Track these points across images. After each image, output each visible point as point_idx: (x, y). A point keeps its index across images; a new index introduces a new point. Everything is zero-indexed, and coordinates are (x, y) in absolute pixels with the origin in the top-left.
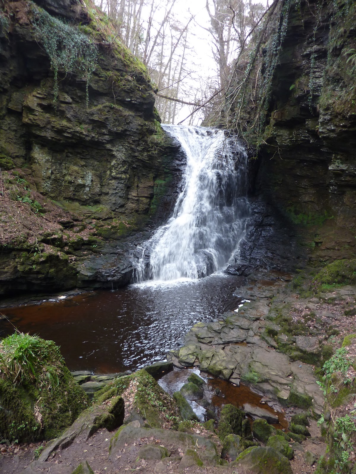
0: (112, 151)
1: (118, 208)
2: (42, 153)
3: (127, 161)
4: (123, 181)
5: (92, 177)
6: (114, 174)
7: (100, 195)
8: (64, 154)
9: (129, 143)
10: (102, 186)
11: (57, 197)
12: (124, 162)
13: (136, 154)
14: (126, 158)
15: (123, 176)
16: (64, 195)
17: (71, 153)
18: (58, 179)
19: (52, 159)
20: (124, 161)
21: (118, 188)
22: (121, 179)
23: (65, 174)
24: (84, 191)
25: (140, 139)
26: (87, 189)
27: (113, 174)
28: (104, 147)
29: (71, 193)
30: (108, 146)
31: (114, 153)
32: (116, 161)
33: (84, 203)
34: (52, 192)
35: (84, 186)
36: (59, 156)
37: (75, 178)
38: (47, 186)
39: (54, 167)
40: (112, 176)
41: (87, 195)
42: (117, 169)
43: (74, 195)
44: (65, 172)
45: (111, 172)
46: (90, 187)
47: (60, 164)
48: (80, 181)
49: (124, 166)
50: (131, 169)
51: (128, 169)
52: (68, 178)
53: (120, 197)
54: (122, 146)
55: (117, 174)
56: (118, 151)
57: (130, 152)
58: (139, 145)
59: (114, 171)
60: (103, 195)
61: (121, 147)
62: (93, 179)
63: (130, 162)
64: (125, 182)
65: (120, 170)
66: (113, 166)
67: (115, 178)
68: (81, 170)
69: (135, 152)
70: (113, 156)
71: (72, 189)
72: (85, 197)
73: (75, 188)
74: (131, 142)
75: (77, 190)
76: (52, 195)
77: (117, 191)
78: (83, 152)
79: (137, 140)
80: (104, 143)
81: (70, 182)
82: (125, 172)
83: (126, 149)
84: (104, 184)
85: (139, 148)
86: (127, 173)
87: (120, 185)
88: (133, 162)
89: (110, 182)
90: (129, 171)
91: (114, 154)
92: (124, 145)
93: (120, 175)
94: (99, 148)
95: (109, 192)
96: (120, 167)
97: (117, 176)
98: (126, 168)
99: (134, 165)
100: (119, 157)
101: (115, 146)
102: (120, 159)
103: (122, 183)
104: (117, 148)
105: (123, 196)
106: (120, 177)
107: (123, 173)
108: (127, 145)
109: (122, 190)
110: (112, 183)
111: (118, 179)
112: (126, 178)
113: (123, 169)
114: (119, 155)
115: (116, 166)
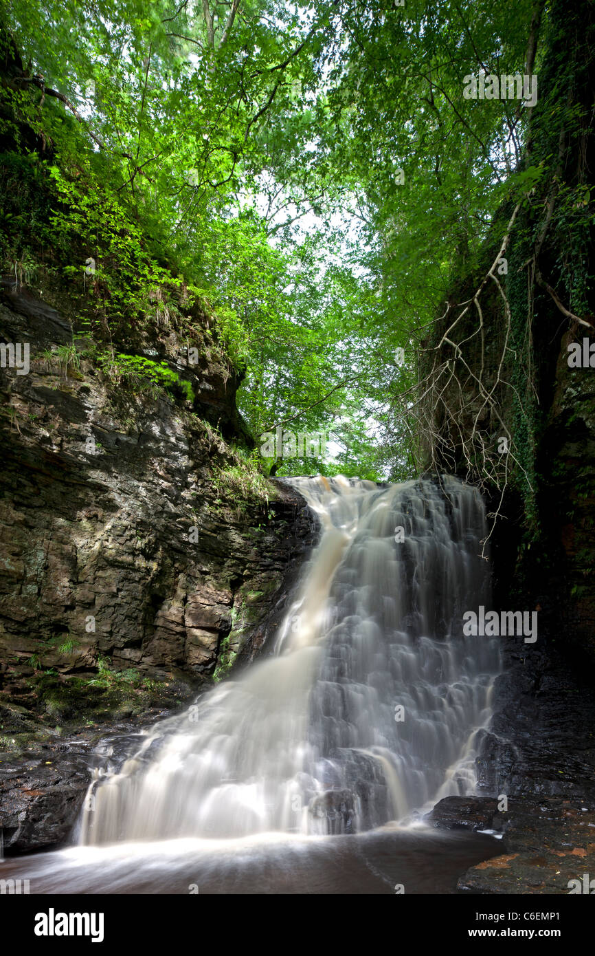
0: (105, 489)
1: (122, 648)
3: (151, 524)
4: (136, 576)
5: (47, 558)
6: (111, 554)
7: (69, 607)
10: (76, 583)
12: (142, 526)
14: (149, 515)
15: (141, 562)
20: (142, 522)
21: (122, 593)
22: (131, 567)
24: (20, 592)
26: (31, 588)
28: (81, 476)
30: (97, 476)
31: (111, 497)
32: (119, 518)
35: (20, 578)
40: (106, 560)
41: (30, 606)
42: (121, 540)
46: (39, 584)
48: (7, 563)
49: (143, 536)
50: (164, 548)
51: (156, 550)
53: (128, 617)
55: (120, 553)
56: (123, 491)
57: (161, 500)
58: (187, 485)
59: (112, 547)
60: (78, 609)
61: (135, 483)
62: (51, 564)
63: (160, 528)
64: (143, 578)
65: (129, 543)
67: (113, 565)
68: (13, 532)
70: (111, 507)
72: (24, 610)
74: (162, 472)
77: (118, 600)
80: (80, 466)
82: (146, 554)
84: (81, 579)
85: (187, 495)
86: (154, 559)
87: (128, 586)
88: (172, 532)
89: (100, 573)
90: (159, 554)
91: (111, 500)
92: (143, 477)
93: (129, 559)
94: (67, 480)
95: (94, 599)
96: (132, 537)
97: (119, 559)
98: (149, 541)
99: (173, 542)
100: (127, 509)
101: (116, 478)
102: (129, 515)
103: (136, 581)
104: (121, 482)
105: (137, 617)
106: (130, 565)
107: (138, 555)
108: (151, 479)
109: (136, 599)
110: (105, 578)
111: (123, 568)
112: (147, 570)
113: (139, 543)
114: (127, 504)
115: (118, 533)
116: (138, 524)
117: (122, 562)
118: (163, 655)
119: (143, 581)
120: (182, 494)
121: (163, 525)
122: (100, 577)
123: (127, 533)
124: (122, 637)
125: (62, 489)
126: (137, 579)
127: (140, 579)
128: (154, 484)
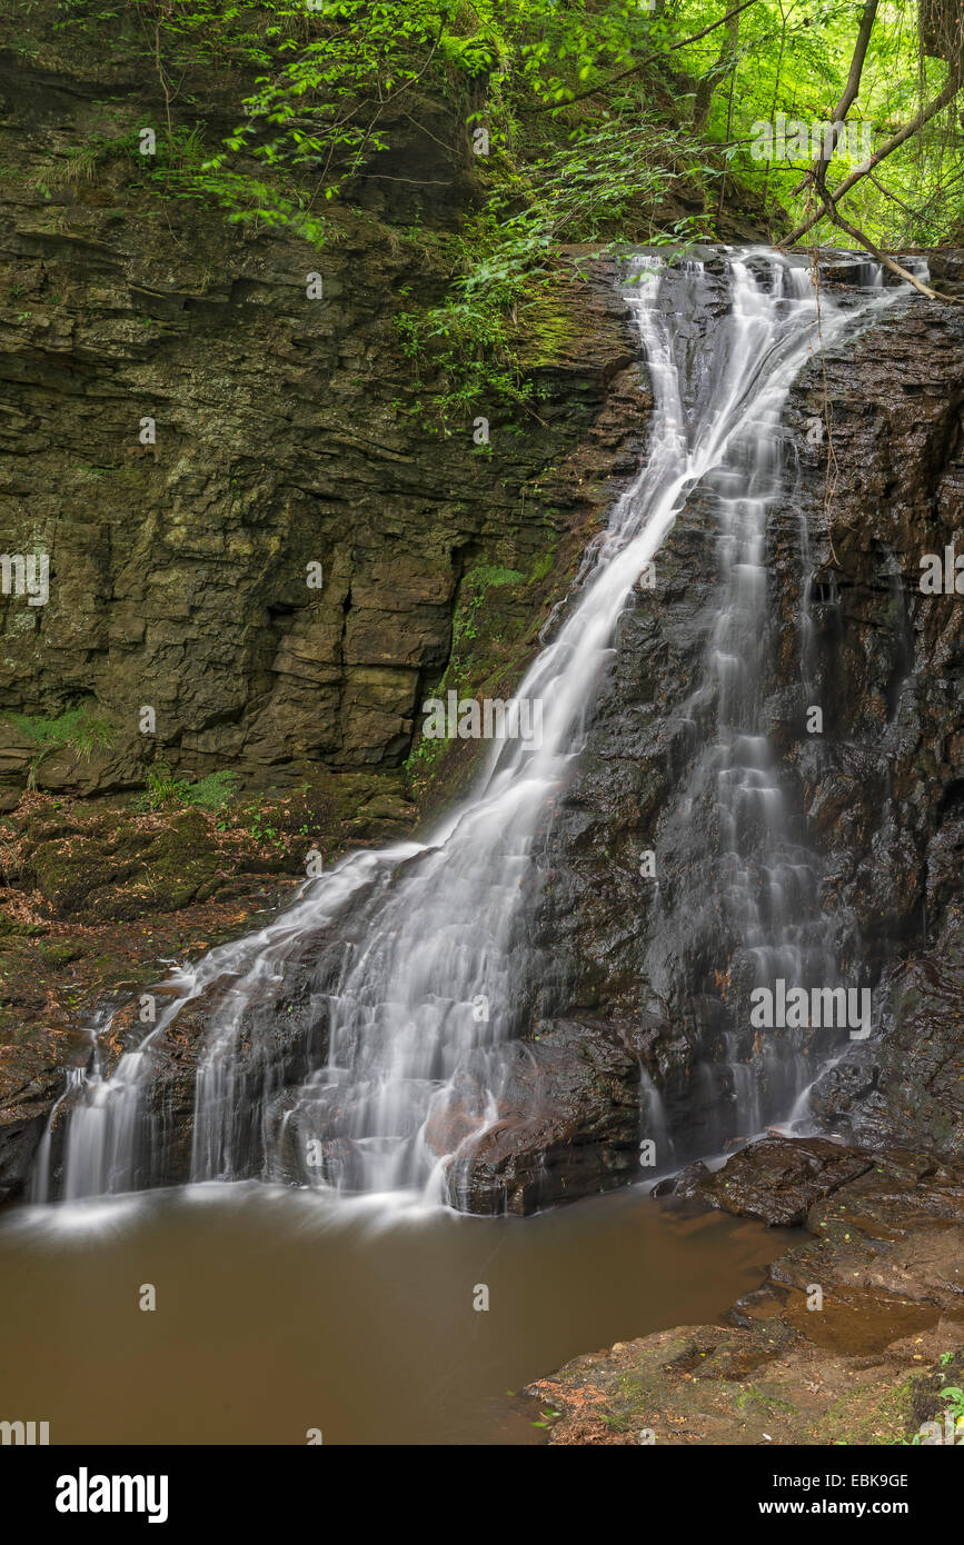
0: (166, 403)
1: (199, 732)
3: (262, 459)
4: (232, 575)
6: (175, 536)
7: (94, 654)
9: (272, 355)
10: (107, 602)
12: (245, 467)
13: (325, 418)
14: (257, 443)
15: (240, 545)
20: (243, 459)
21: (201, 616)
22: (220, 560)
26: (24, 621)
27: (170, 537)
28: (116, 383)
30: (145, 378)
31: (177, 417)
32: (195, 459)
40: (169, 549)
42: (198, 506)
45: (164, 525)
46: (37, 611)
49: (245, 489)
50: (294, 502)
51: (277, 508)
53: (213, 663)
54: (233, 373)
55: (197, 532)
56: (200, 401)
57: (283, 407)
58: (341, 365)
59: (178, 520)
61: (227, 380)
62: (61, 567)
63: (283, 462)
64: (246, 578)
65: (216, 510)
66: (174, 490)
67: (183, 558)
69: (317, 406)
70: (176, 435)
72: (10, 663)
74: (287, 349)
77: (191, 633)
79: (324, 338)
80: (114, 364)
82: (252, 524)
83: (256, 391)
85: (344, 384)
87: (214, 598)
88: (311, 465)
89: (156, 578)
90: (283, 518)
91: (178, 425)
92: (244, 366)
93: (216, 542)
94: (89, 392)
95: (144, 634)
96: (220, 495)
97: (195, 545)
98: (260, 496)
99: (316, 484)
100: (211, 438)
101: (189, 376)
102: (214, 449)
103: (230, 588)
104: (197, 385)
105: (232, 662)
106: (217, 554)
107: (235, 530)
108: (261, 367)
109: (231, 625)
110: (167, 586)
111: (204, 561)
112: (259, 556)
113: (237, 504)
114: (210, 427)
115: (191, 490)
116: (235, 465)
117: (200, 550)
119: (245, 585)
120: (332, 383)
121: (290, 457)
122: (157, 586)
123: (211, 488)
124: (200, 707)
125: (82, 410)
126: (233, 583)
127: (239, 581)
128: (268, 375)
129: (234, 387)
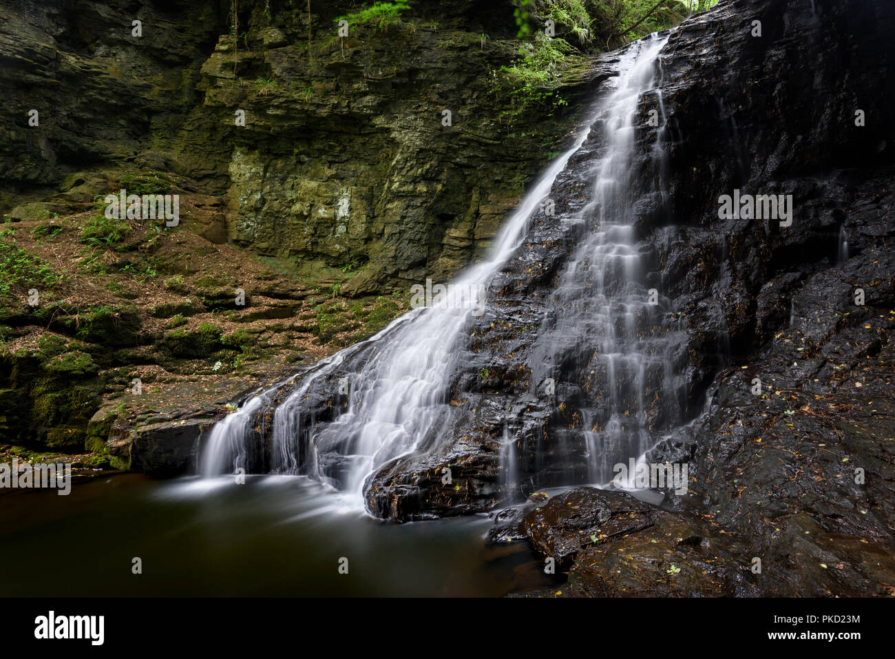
0: (388, 131)
1: (406, 270)
2: (246, 163)
4: (418, 202)
5: (350, 201)
6: (396, 186)
7: (368, 240)
8: (293, 159)
9: (430, 102)
10: (372, 218)
11: (273, 249)
12: (421, 155)
13: (456, 128)
14: (427, 142)
15: (422, 188)
16: (292, 245)
17: (308, 155)
18: (277, 212)
19: (265, 171)
20: (421, 150)
21: (406, 220)
22: (413, 195)
23: (292, 201)
24: (334, 234)
25: (460, 87)
26: (341, 229)
27: (394, 187)
28: (371, 126)
29: (306, 240)
30: (380, 121)
31: (393, 135)
32: (402, 153)
33: (337, 261)
34: (261, 239)
35: (332, 222)
36: (280, 164)
37: (311, 206)
38: (248, 226)
39: (268, 187)
40: (392, 193)
41: (341, 243)
42: (404, 172)
43: (315, 243)
44: (290, 195)
45: (391, 183)
46: (347, 224)
47: (283, 180)
48: (322, 212)
49: (423, 164)
50: (451, 169)
51: (440, 172)
52: (297, 207)
53: (410, 241)
54: (416, 113)
55: (402, 184)
56: (403, 128)
59: (396, 180)
60: (374, 240)
61: (413, 117)
62: (353, 205)
64: (424, 202)
65: (411, 173)
66: (394, 168)
67: (398, 196)
68: (327, 186)
70: (394, 143)
71: (308, 230)
72: (337, 246)
73: (315, 229)
74: (435, 98)
75: (318, 232)
76: (264, 245)
77: (403, 227)
78: (331, 147)
79: (451, 91)
80: (369, 117)
81: (300, 216)
82: (427, 178)
83: (426, 120)
84: (375, 214)
87: (412, 212)
89: (389, 206)
90: (444, 176)
91: (393, 139)
92: (420, 109)
93: (411, 187)
94: (362, 132)
95: (383, 230)
96: (412, 167)
97: (402, 189)
98: (431, 166)
99: (458, 159)
100: (407, 143)
101: (397, 117)
102: (409, 147)
103: (418, 207)
104: (401, 121)
105: (420, 239)
106: (413, 192)
107: (419, 182)
109: (419, 223)
110: (393, 209)
111: (406, 196)
112: (430, 193)
113: (420, 170)
114: (407, 137)
115: (400, 166)
116: (418, 153)
117: (404, 192)
118: (444, 272)
119: (425, 205)
122: (389, 209)
123: (409, 164)
124: (406, 259)
125: (361, 140)
126: (419, 205)
127: (422, 203)
128: (430, 112)
129: (416, 119)
